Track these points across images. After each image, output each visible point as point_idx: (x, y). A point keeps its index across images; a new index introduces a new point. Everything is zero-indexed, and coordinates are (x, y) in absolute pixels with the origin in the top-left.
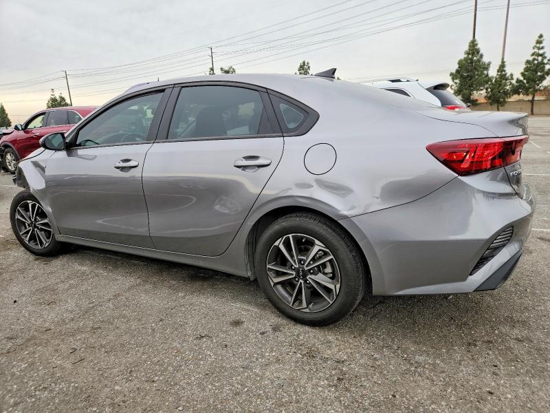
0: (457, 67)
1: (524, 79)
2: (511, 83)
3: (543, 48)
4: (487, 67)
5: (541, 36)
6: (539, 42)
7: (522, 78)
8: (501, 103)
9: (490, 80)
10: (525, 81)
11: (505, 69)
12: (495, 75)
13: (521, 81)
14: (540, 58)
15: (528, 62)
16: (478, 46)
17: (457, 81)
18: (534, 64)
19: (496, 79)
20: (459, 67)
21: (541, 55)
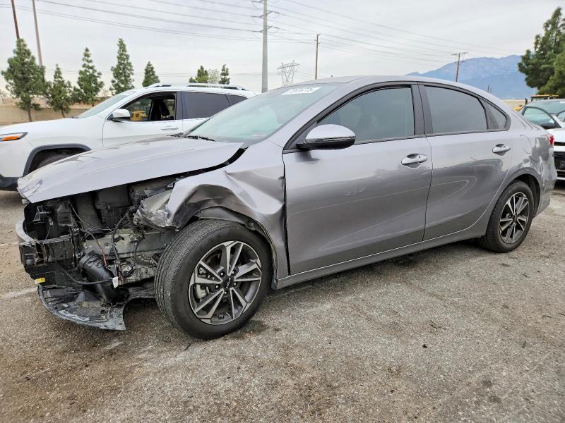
0: (7, 66)
1: (81, 88)
2: (70, 91)
3: (91, 61)
4: (42, 71)
5: (87, 50)
6: (87, 55)
7: (78, 87)
8: (65, 110)
9: (48, 84)
10: (83, 91)
11: (61, 76)
12: (52, 81)
13: (78, 90)
14: (91, 71)
15: (81, 72)
16: (28, 48)
17: (12, 81)
18: (87, 76)
19: (55, 85)
20: (11, 67)
21: (92, 68)
